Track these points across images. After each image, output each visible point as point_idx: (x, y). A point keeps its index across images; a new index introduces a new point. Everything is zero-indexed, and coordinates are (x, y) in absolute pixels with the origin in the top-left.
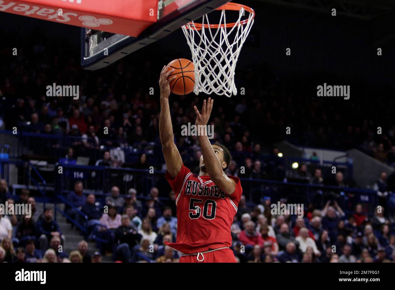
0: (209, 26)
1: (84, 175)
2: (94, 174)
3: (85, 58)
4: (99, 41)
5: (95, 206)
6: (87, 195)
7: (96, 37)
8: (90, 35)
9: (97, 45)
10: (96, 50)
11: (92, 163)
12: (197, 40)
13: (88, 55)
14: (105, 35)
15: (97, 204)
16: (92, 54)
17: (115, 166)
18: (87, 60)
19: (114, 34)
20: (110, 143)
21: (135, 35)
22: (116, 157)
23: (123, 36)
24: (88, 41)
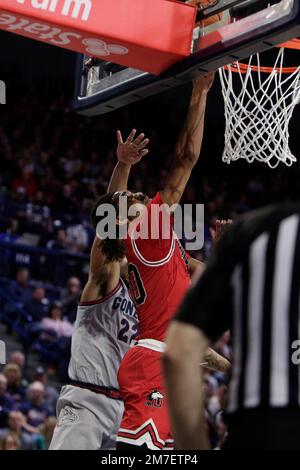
0: (259, 69)
1: (31, 259)
2: (43, 259)
3: (79, 98)
4: (101, 76)
5: (42, 305)
6: (33, 288)
7: (97, 69)
8: (89, 66)
9: (98, 81)
10: (96, 88)
11: (42, 243)
12: (237, 87)
13: (85, 95)
14: (111, 67)
15: (45, 301)
16: (90, 94)
17: (73, 251)
18: (81, 101)
19: (125, 68)
20: (69, 217)
21: (156, 72)
22: (75, 238)
23: (137, 71)
24: (85, 74)
